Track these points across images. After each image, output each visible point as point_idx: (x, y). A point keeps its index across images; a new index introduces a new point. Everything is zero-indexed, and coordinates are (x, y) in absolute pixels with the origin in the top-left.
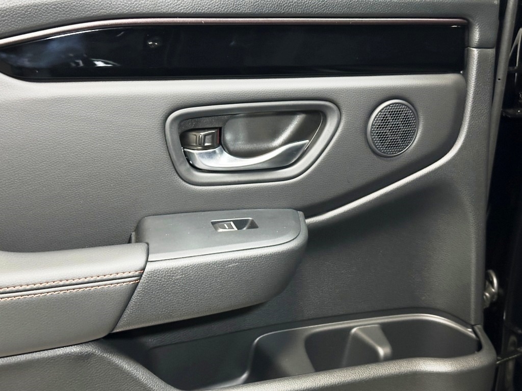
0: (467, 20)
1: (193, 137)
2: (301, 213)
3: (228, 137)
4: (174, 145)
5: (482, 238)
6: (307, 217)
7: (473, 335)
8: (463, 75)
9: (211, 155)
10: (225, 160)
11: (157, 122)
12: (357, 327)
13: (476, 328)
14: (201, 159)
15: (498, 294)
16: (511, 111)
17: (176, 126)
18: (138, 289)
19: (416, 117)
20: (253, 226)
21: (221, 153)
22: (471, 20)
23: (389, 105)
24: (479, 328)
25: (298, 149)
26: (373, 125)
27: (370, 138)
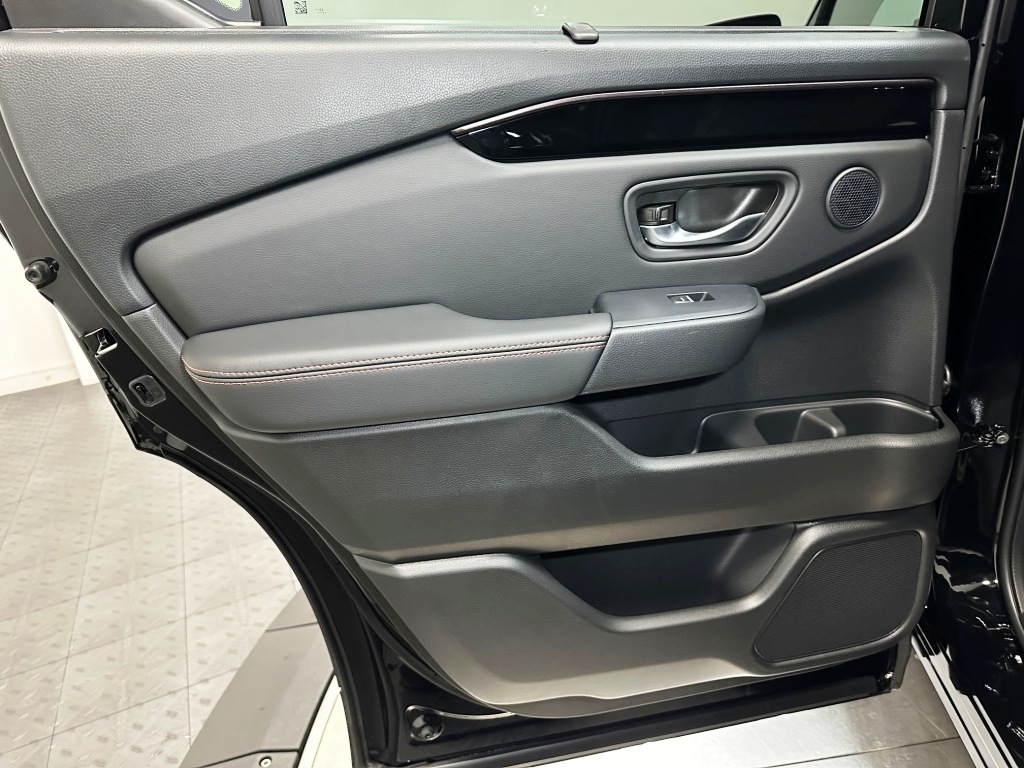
0: (935, 80)
1: (649, 212)
2: (755, 289)
3: (680, 216)
4: (631, 221)
5: (946, 314)
6: (762, 294)
7: (932, 417)
8: (928, 140)
9: (666, 232)
10: (680, 236)
11: (616, 197)
12: (807, 411)
13: (935, 409)
14: (655, 234)
15: (951, 386)
16: (973, 188)
17: (634, 199)
18: (604, 353)
19: (878, 185)
20: (709, 298)
21: (676, 229)
22: (938, 79)
23: (850, 173)
24: (938, 410)
25: (755, 221)
26: (832, 194)
27: (829, 209)
